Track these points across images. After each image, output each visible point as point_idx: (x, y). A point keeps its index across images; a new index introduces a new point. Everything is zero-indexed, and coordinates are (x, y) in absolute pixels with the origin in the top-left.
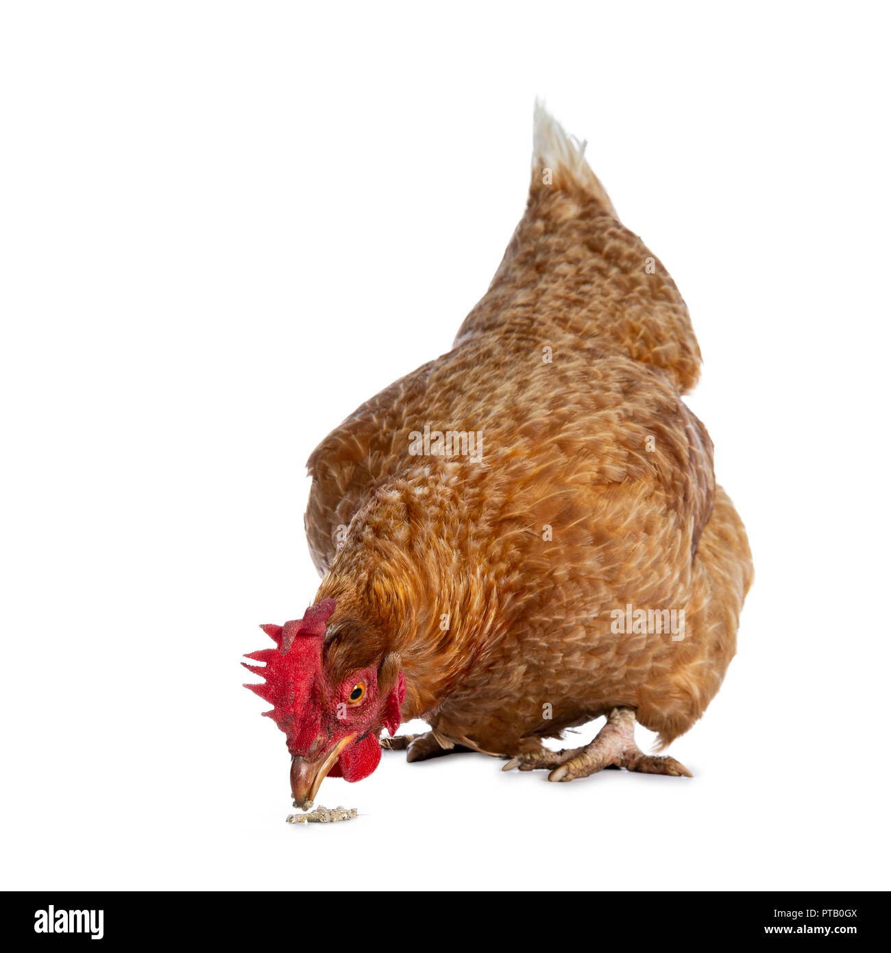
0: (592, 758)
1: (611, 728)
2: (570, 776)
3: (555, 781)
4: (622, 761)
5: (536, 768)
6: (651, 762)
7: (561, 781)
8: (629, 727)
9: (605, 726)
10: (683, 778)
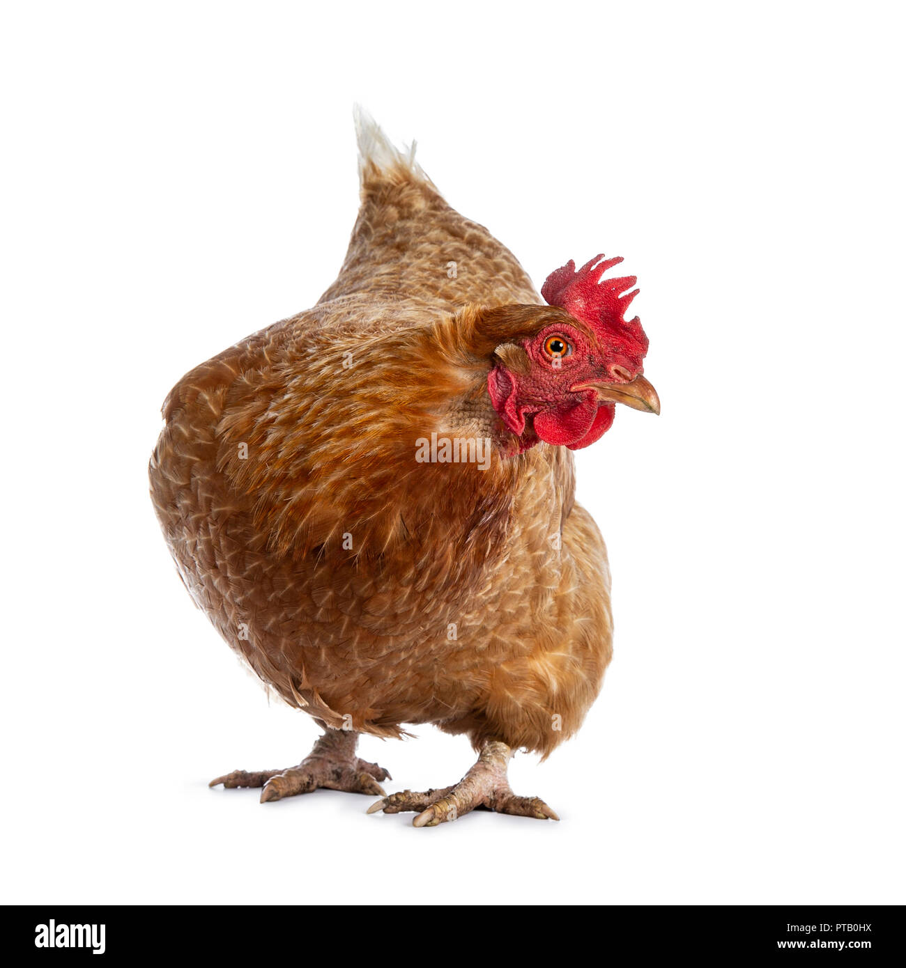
0: (460, 799)
1: (483, 766)
2: (435, 821)
3: (420, 826)
4: (491, 800)
5: (402, 811)
6: (518, 803)
7: (426, 826)
8: (501, 765)
9: (476, 764)
10: (550, 820)
